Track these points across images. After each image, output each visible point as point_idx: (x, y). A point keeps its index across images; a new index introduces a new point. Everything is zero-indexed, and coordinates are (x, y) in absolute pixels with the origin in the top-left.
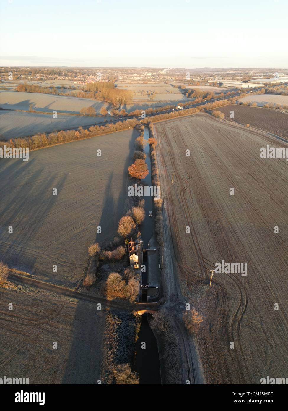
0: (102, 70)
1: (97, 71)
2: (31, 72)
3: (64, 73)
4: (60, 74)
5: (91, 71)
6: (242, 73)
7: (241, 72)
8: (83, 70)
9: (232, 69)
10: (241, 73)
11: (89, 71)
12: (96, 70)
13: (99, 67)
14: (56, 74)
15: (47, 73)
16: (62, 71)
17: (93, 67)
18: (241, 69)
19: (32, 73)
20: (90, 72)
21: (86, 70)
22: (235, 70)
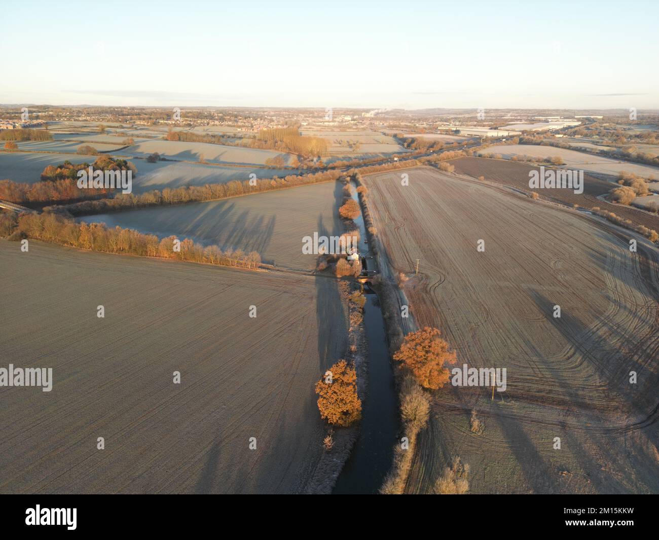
0: (273, 111)
1: (265, 113)
3: (218, 116)
4: (211, 117)
5: (256, 114)
7: (492, 114)
8: (243, 111)
10: (492, 117)
12: (264, 112)
13: (266, 108)
14: (206, 117)
15: (193, 117)
16: (214, 114)
17: (257, 108)
18: (494, 110)
20: (254, 115)
21: (247, 112)
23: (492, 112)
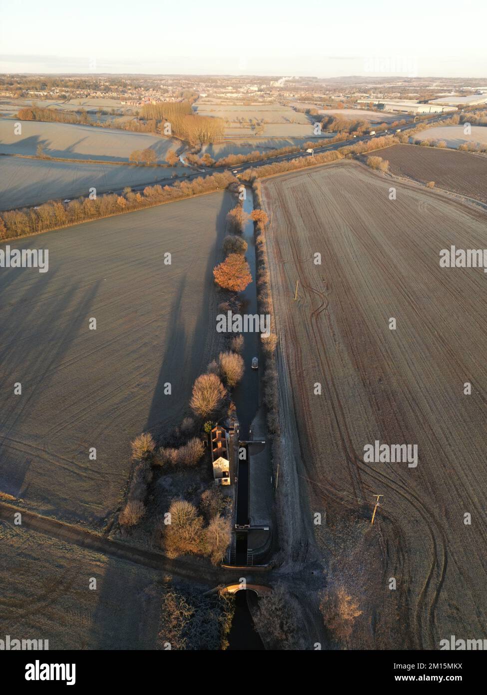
0: (171, 80)
1: (163, 82)
2: (44, 83)
3: (104, 85)
4: (96, 87)
5: (152, 83)
6: (418, 87)
7: (415, 84)
8: (137, 79)
9: (399, 78)
10: (415, 87)
11: (149, 82)
12: (161, 80)
13: (165, 75)
14: (89, 87)
15: (73, 87)
16: (100, 82)
17: (155, 75)
18: (415, 78)
19: (46, 86)
20: (149, 84)
21: (142, 81)
22: (405, 81)
23: (414, 81)
